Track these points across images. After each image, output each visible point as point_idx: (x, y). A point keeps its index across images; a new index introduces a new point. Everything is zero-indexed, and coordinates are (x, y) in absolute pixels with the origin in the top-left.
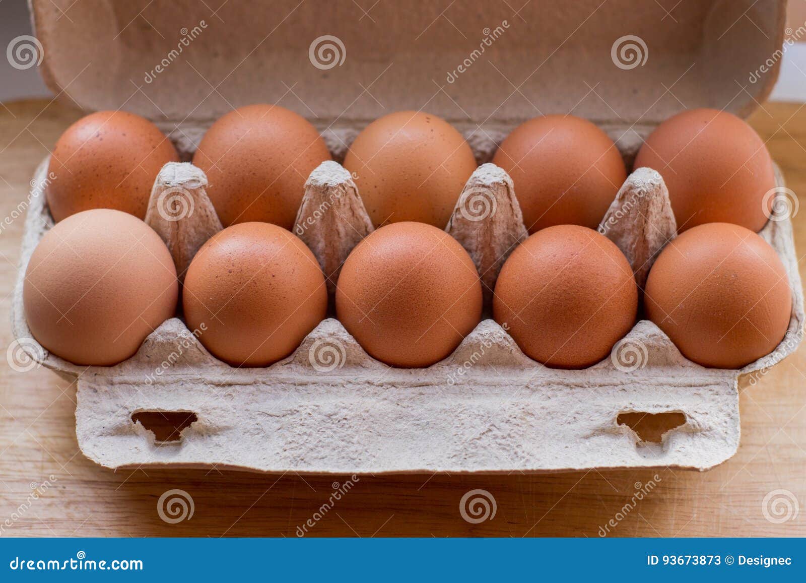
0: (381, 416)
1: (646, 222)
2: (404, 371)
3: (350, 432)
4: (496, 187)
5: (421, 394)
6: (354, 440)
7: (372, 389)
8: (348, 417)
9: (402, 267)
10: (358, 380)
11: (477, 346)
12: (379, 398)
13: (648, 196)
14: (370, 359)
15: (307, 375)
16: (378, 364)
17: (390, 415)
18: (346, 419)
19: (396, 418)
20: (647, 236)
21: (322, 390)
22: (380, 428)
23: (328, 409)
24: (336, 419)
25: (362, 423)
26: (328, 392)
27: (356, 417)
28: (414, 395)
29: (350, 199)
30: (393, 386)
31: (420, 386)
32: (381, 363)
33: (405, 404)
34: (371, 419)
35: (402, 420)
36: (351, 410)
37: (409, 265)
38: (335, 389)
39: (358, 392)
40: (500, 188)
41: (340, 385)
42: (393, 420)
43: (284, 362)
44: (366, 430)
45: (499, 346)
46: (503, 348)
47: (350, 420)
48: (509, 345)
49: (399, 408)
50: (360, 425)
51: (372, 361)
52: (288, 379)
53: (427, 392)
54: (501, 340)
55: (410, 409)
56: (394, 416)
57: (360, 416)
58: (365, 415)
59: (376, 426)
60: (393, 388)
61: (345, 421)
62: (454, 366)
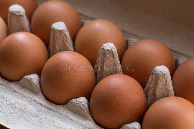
0: (29, 113)
1: (156, 86)
2: (49, 102)
3: (14, 112)
4: (108, 51)
5: (48, 112)
6: (13, 115)
7: (34, 103)
8: (16, 107)
9: (58, 64)
10: (32, 98)
11: (73, 104)
12: (34, 107)
13: (159, 76)
14: (41, 93)
15: (19, 89)
16: (42, 96)
17: (33, 114)
18: (15, 107)
19: (34, 116)
20: (156, 92)
21: (20, 96)
22: (26, 116)
23: (12, 102)
24: (13, 106)
25: (21, 111)
26: (21, 98)
27: (19, 108)
28: (45, 111)
29: (63, 38)
30: (41, 105)
31: (50, 109)
32: (44, 96)
33: (40, 113)
34: (25, 112)
35: (36, 117)
36: (19, 105)
37: (61, 64)
38: (23, 98)
39: (30, 102)
40: (109, 52)
41: (25, 97)
42: (33, 116)
43: (15, 82)
44: (20, 114)
45: (81, 107)
46: (82, 108)
47: (16, 108)
48: (84, 108)
49: (38, 113)
50: (19, 112)
51: (41, 94)
52: (12, 88)
53: (50, 112)
54: (82, 105)
55: (41, 115)
56: (34, 115)
57: (21, 109)
58: (23, 109)
59: (25, 115)
60: (41, 106)
61: (15, 108)
62: (65, 108)
